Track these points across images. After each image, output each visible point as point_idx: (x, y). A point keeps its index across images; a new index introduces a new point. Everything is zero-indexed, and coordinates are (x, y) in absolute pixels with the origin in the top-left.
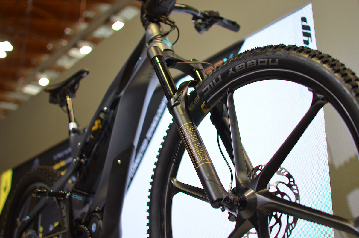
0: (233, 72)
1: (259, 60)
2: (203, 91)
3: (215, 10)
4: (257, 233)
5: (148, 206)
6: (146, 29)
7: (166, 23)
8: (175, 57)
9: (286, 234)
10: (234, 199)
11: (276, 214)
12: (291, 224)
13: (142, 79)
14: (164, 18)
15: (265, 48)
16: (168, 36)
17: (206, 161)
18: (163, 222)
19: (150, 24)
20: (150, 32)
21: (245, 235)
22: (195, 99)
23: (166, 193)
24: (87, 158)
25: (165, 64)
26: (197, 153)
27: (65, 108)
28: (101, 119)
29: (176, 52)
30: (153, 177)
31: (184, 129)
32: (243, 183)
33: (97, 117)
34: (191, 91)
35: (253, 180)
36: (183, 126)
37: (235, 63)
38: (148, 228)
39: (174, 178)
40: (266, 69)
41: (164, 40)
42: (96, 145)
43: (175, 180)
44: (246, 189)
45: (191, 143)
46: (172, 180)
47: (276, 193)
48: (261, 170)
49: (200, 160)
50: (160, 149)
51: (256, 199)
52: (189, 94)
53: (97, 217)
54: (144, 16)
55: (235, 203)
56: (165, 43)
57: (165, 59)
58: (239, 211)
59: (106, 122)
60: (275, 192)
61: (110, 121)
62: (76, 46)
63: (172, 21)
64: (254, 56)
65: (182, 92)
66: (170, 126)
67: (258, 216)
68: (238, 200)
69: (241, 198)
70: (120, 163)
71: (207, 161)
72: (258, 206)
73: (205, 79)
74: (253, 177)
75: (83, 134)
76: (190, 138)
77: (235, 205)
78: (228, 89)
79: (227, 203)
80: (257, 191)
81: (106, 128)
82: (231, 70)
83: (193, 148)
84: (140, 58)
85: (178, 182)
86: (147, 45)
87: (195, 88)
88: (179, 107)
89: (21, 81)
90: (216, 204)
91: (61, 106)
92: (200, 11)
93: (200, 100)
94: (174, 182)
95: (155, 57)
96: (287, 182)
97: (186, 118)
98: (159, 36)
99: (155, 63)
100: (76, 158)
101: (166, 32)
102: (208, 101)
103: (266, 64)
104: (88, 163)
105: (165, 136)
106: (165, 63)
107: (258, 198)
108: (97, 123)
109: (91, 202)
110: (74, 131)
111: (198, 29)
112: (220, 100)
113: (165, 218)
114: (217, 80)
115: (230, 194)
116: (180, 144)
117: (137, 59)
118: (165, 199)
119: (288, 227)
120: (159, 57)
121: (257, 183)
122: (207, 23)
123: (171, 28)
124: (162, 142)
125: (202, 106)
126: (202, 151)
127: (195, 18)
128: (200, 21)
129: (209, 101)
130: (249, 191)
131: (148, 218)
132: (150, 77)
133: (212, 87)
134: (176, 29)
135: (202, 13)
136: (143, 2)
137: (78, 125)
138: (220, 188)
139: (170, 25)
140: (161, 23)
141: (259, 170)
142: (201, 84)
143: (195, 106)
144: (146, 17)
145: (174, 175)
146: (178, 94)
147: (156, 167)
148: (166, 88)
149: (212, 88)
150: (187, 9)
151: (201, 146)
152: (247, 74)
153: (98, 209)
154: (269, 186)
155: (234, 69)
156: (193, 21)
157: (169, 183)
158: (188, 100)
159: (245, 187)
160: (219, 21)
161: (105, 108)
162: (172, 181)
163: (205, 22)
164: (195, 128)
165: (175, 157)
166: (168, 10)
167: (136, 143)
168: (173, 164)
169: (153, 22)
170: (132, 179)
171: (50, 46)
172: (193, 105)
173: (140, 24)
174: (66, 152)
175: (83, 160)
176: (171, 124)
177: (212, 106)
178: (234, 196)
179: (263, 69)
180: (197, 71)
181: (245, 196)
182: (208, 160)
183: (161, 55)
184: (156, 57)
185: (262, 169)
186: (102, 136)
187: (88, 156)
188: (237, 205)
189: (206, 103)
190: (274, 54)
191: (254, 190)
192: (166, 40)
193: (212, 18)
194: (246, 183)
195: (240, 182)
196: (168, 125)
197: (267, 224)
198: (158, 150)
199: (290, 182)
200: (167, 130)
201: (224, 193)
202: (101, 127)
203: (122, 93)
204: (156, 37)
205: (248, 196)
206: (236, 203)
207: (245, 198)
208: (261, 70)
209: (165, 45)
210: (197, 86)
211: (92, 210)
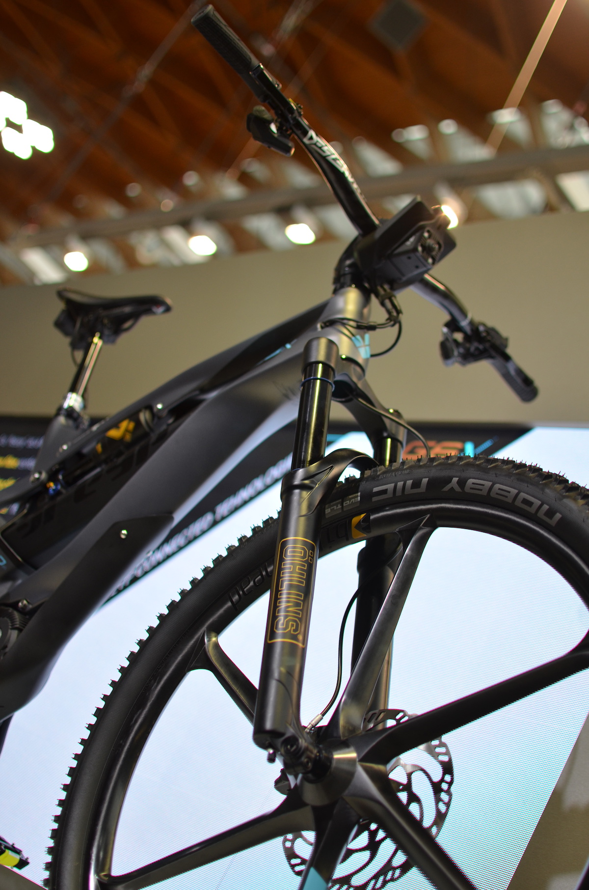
0: (458, 489)
1: (523, 495)
2: (375, 489)
3: (504, 331)
4: (314, 845)
5: (128, 659)
6: (335, 292)
7: (383, 304)
8: (360, 385)
9: (373, 882)
10: (307, 749)
11: (376, 831)
12: (394, 869)
13: (268, 390)
14: (385, 290)
15: (549, 476)
16: (371, 332)
17: (295, 637)
18: (140, 711)
19: (350, 286)
20: (340, 302)
21: (290, 836)
22: (350, 497)
23: (179, 655)
24: (62, 486)
25: (331, 389)
26: (288, 611)
27: (79, 355)
28: (138, 423)
29: (369, 376)
30: (172, 606)
31: (290, 546)
32: (344, 727)
33: (132, 414)
34: (352, 475)
35: (369, 732)
36: (291, 538)
37: (471, 472)
38: (102, 704)
39: (213, 634)
40: (527, 521)
41: (358, 337)
42: (98, 470)
43: (214, 639)
44: (344, 745)
45: (286, 584)
46: (207, 635)
47: (401, 787)
48: (398, 721)
49: (285, 629)
50: (220, 556)
51: (351, 774)
52: (342, 479)
53: (12, 620)
54: (348, 262)
55: (304, 759)
56: (358, 344)
57: (338, 378)
58: (304, 779)
59: (146, 435)
60: (399, 784)
61: (153, 437)
62: (187, 226)
63: (398, 308)
64: (518, 479)
65: (332, 467)
66: (268, 522)
67: (335, 812)
68: (313, 756)
69: (321, 756)
70: (123, 537)
71: (297, 639)
72: (346, 792)
73: (393, 468)
74: (374, 727)
75: (84, 431)
76: (291, 572)
77: (302, 764)
78: (428, 515)
79: (287, 749)
80: (363, 760)
81: (137, 448)
82: (455, 480)
83: (284, 597)
84: (288, 346)
85: (217, 646)
86: (319, 326)
87: (362, 474)
88: (306, 494)
89: (29, 230)
90: (262, 738)
91: (74, 346)
92: (470, 316)
93: (358, 505)
94: (209, 641)
95: (318, 362)
96: (436, 778)
97: (307, 526)
98: (352, 323)
99: (310, 376)
100: (40, 473)
101: (372, 324)
102: (372, 517)
103: (532, 510)
104: (59, 499)
105: (245, 537)
106: (330, 386)
107: (356, 775)
108: (124, 425)
109: (19, 582)
110: (71, 413)
111: (446, 352)
112: (397, 530)
113: (149, 704)
114: (416, 484)
115: (305, 735)
116: (267, 572)
117: (282, 344)
118: (170, 666)
119: (383, 871)
120: (326, 367)
121: (374, 744)
122: (472, 349)
123: (387, 320)
124: (232, 546)
125: (356, 520)
126: (299, 614)
127: (453, 325)
128: (459, 337)
129: (375, 519)
130: (347, 750)
131: (113, 684)
132: (287, 397)
133: (399, 493)
134: (397, 326)
135: (471, 323)
136: (361, 232)
137: (85, 407)
138: (291, 711)
139: (389, 312)
140: (373, 298)
141: (395, 719)
142: (378, 473)
143: (340, 511)
144: (350, 266)
145: (219, 627)
146: (319, 467)
147: (191, 589)
148: (305, 440)
149: (397, 495)
150: (446, 297)
151: (304, 601)
152: (484, 508)
153: (25, 605)
154: (395, 763)
155: (462, 483)
156: (445, 330)
157: (198, 638)
158: (334, 491)
159: (345, 738)
160: (500, 360)
161: (160, 406)
162: (207, 638)
163: (468, 345)
164: (313, 558)
165: (241, 593)
166: (404, 279)
167: (179, 516)
168: (229, 604)
169: (360, 287)
170: (135, 580)
171: (134, 190)
172: (339, 507)
173: (331, 275)
174: (33, 443)
175: (52, 485)
176: (271, 518)
177: (376, 532)
178: (312, 744)
179: (521, 519)
180: (389, 441)
181: (332, 755)
182: (300, 637)
183: (332, 365)
184: (320, 366)
185: (401, 721)
186: (120, 460)
187: (68, 484)
188: (305, 766)
189: (366, 519)
190: (561, 500)
191: (358, 754)
192: (363, 338)
193: (487, 345)
194: (352, 730)
195: (342, 722)
196: (265, 518)
197: (344, 840)
198: (215, 557)
199: (442, 780)
200: (256, 525)
201: (294, 725)
202: (128, 437)
203: (213, 395)
204: (345, 321)
205: (339, 760)
206: (306, 760)
207: (330, 759)
208: (514, 516)
209: (355, 348)
210: (368, 473)
211: (12, 600)
